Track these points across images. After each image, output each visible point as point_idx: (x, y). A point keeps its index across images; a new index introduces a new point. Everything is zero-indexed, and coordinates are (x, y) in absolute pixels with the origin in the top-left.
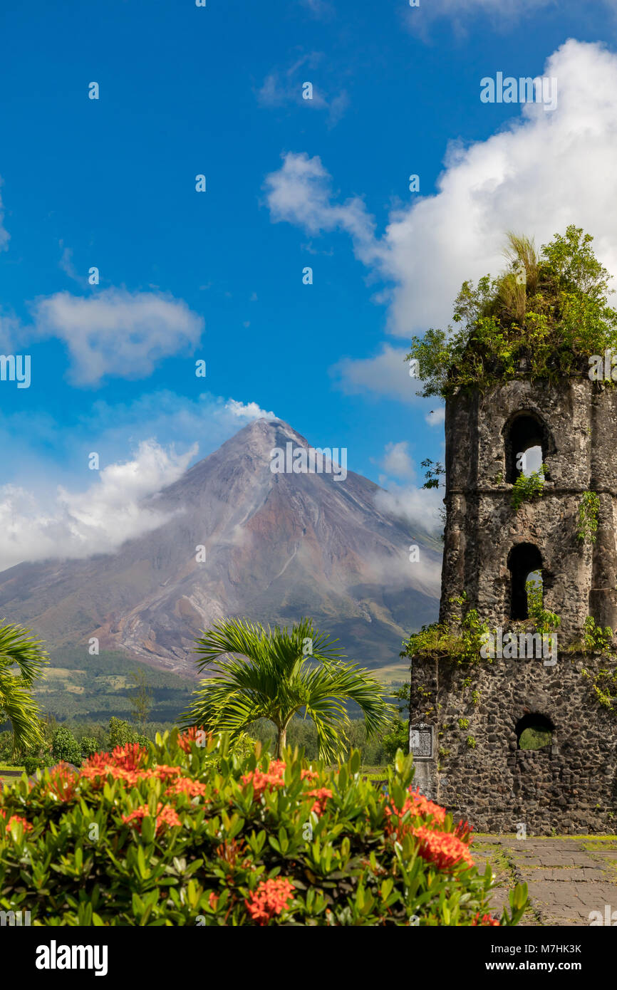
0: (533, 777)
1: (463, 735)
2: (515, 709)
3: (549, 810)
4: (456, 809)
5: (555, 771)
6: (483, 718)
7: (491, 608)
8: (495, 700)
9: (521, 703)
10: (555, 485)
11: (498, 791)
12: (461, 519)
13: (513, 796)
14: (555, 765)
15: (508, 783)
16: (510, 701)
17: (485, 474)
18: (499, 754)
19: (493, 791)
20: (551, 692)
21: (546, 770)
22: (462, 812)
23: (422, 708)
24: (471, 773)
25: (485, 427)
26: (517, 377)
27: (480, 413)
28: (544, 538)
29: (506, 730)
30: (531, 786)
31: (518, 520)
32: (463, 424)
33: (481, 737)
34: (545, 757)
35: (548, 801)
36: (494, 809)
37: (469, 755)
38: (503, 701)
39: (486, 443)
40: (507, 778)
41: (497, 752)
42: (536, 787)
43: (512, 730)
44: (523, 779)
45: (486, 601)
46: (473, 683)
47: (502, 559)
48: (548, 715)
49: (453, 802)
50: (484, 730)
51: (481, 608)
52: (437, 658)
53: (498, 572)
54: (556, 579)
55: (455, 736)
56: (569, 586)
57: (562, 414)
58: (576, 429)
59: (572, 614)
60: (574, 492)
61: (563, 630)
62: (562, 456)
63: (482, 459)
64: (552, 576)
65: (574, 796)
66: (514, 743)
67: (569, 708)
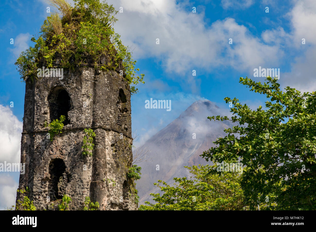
7: (39, 195)
10: (73, 126)
12: (27, 148)
17: (38, 123)
25: (38, 97)
27: (36, 89)
28: (66, 155)
31: (53, 146)
39: (39, 106)
45: (37, 192)
51: (35, 195)
53: (43, 175)
54: (72, 177)
56: (78, 181)
57: (76, 87)
58: (83, 95)
59: (80, 196)
60: (82, 129)
61: (75, 205)
62: (76, 110)
63: (37, 114)
64: (70, 176)
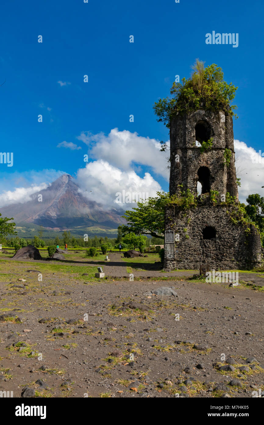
0: (209, 249)
1: (184, 234)
2: (202, 225)
3: (215, 261)
4: (182, 261)
5: (217, 247)
6: (191, 228)
7: (192, 189)
8: (195, 222)
9: (205, 223)
10: (214, 146)
11: (197, 255)
13: (202, 256)
14: (217, 245)
15: (200, 252)
16: (200, 222)
17: (189, 142)
18: (197, 241)
19: (195, 254)
20: (215, 219)
21: (214, 247)
22: (184, 262)
23: (169, 224)
24: (187, 248)
25: (189, 126)
26: (200, 109)
27: (187, 121)
28: (210, 165)
29: (199, 232)
30: (209, 252)
31: (201, 158)
32: (180, 125)
33: (190, 235)
34: (213, 242)
35: (215, 258)
36: (195, 261)
37: (186, 242)
38: (198, 222)
39: (189, 131)
40: (200, 250)
41: (196, 240)
42: (210, 253)
43: (201, 232)
44: (205, 250)
45: (190, 187)
46: (187, 216)
47: (196, 172)
48: (214, 227)
49: (181, 259)
50: (191, 233)
52: (174, 206)
53: (195, 176)
54: (215, 179)
55: (181, 235)
56: (220, 182)
57: (216, 122)
58: (221, 127)
59: (221, 191)
60: (221, 149)
61: (218, 197)
62: (216, 137)
63: (188, 137)
64: (214, 178)
65: (224, 256)
66: (202, 237)
67: (222, 225)
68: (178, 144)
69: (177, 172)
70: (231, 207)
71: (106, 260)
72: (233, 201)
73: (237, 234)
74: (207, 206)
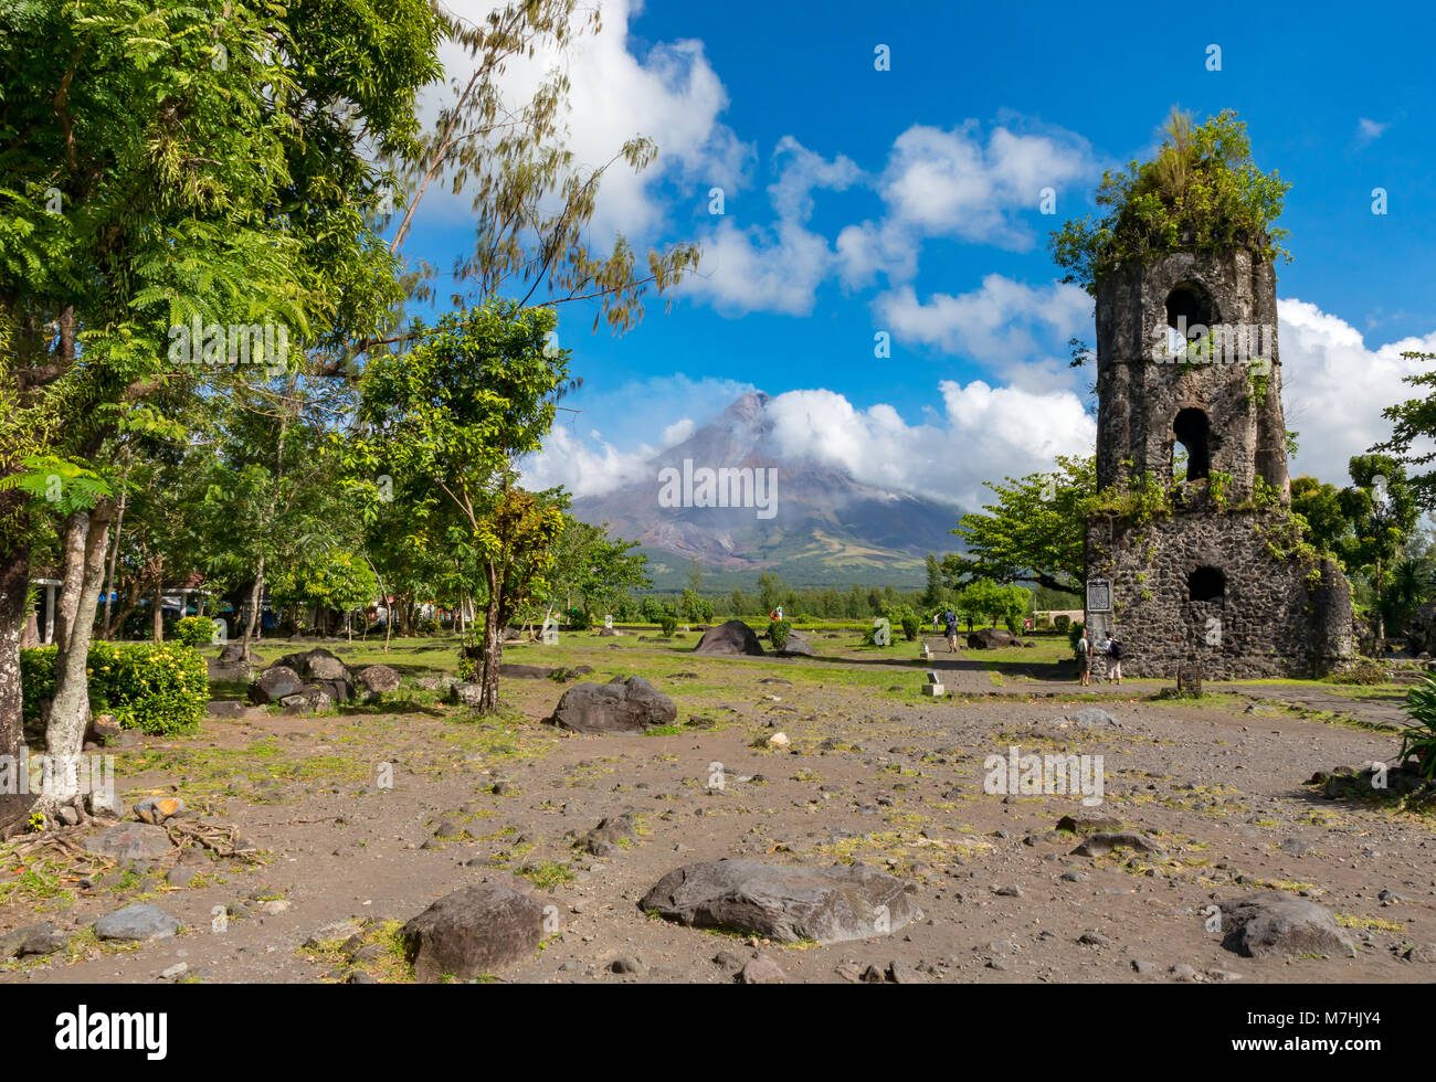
0: (1206, 627)
1: (1136, 589)
2: (1187, 564)
3: (1223, 656)
4: (1132, 657)
5: (1229, 620)
6: (1156, 572)
7: (1158, 470)
8: (1168, 556)
9: (1193, 558)
11: (1172, 640)
12: (1125, 387)
13: (1187, 644)
14: (1229, 614)
15: (1182, 632)
16: (1182, 557)
17: (1150, 344)
18: (1172, 606)
19: (1168, 640)
20: (1223, 547)
21: (1219, 620)
22: (1138, 659)
23: (1097, 564)
24: (1145, 624)
25: (1149, 299)
26: (1180, 250)
27: (1142, 286)
28: (1210, 403)
29: (1179, 583)
30: (1205, 635)
31: (1183, 386)
32: (1124, 298)
33: (1154, 590)
34: (1218, 608)
35: (1222, 648)
36: (1169, 656)
37: (1143, 607)
38: (1175, 556)
39: (1151, 315)
40: (1181, 627)
41: (1170, 604)
42: (1210, 636)
43: (1185, 583)
44: (1196, 629)
46: (1146, 541)
47: (1169, 424)
48: (1220, 569)
50: (1157, 584)
52: (1110, 517)
54: (1223, 441)
55: (1128, 590)
56: (1236, 448)
57: (1226, 284)
58: (1239, 298)
59: (1240, 473)
63: (1146, 329)
64: (1219, 438)
65: (1247, 643)
66: (1187, 595)
67: (1241, 562)
68: (1119, 350)
69: (1116, 426)
70: (1268, 515)
71: (925, 655)
72: (1273, 498)
73: (1283, 584)
74: (1199, 514)
